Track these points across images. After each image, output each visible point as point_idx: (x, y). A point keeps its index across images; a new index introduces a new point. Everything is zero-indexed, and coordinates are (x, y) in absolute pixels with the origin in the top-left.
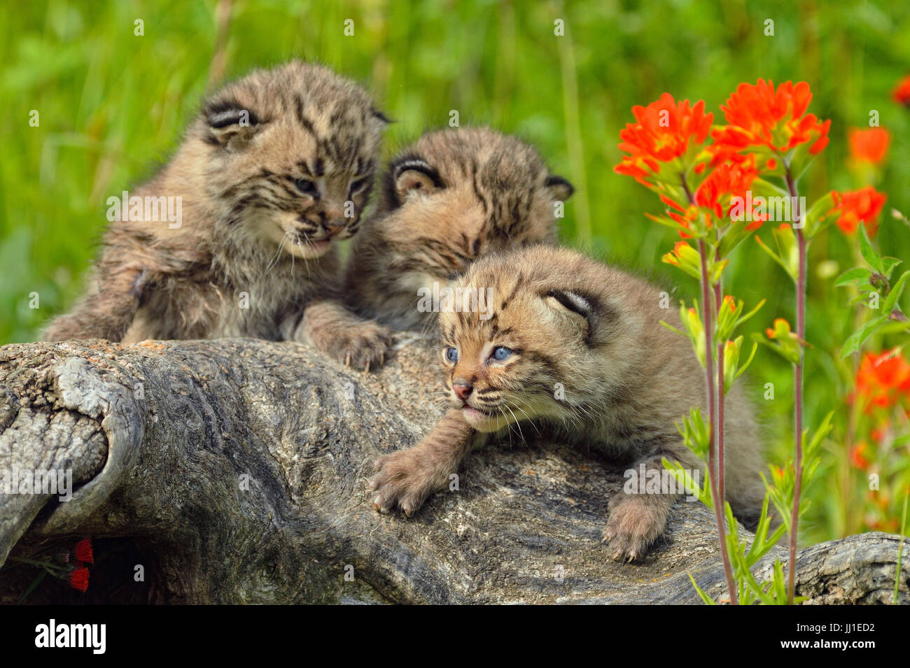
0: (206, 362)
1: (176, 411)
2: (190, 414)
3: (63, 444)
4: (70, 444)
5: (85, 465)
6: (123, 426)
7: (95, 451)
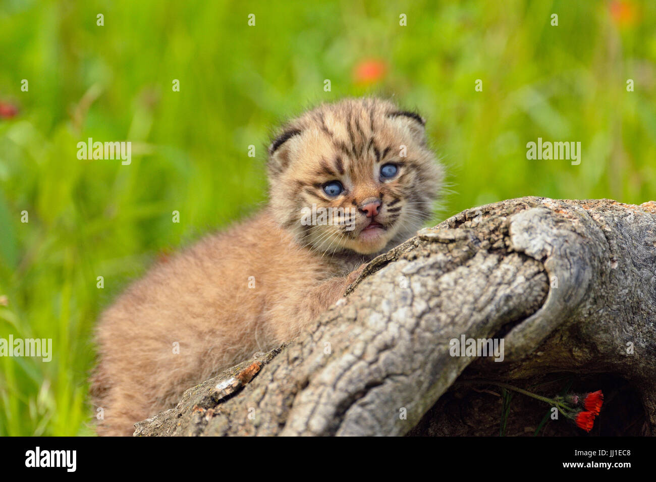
1: (644, 261)
3: (506, 281)
4: (514, 281)
5: (526, 300)
6: (564, 268)
7: (537, 288)
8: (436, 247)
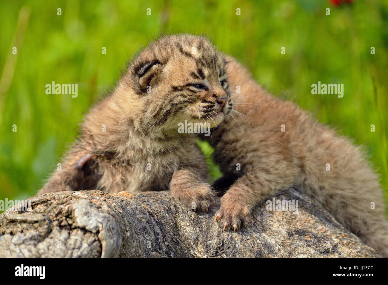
0: (156, 203)
1: (140, 230)
2: (147, 232)
3: (77, 247)
4: (81, 246)
5: (89, 258)
6: (110, 237)
7: (95, 251)
8: (25, 225)
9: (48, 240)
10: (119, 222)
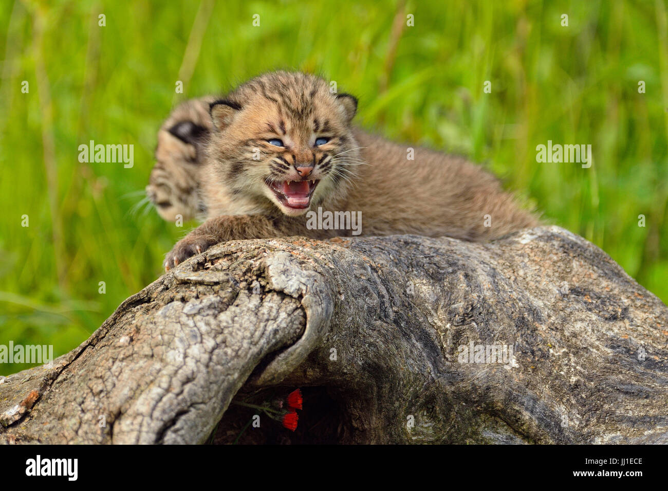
0: (380, 253)
1: (358, 291)
2: (369, 293)
3: (272, 318)
4: (277, 317)
5: (289, 333)
6: (317, 304)
7: (297, 322)
8: (201, 288)
9: (232, 308)
10: (329, 282)
